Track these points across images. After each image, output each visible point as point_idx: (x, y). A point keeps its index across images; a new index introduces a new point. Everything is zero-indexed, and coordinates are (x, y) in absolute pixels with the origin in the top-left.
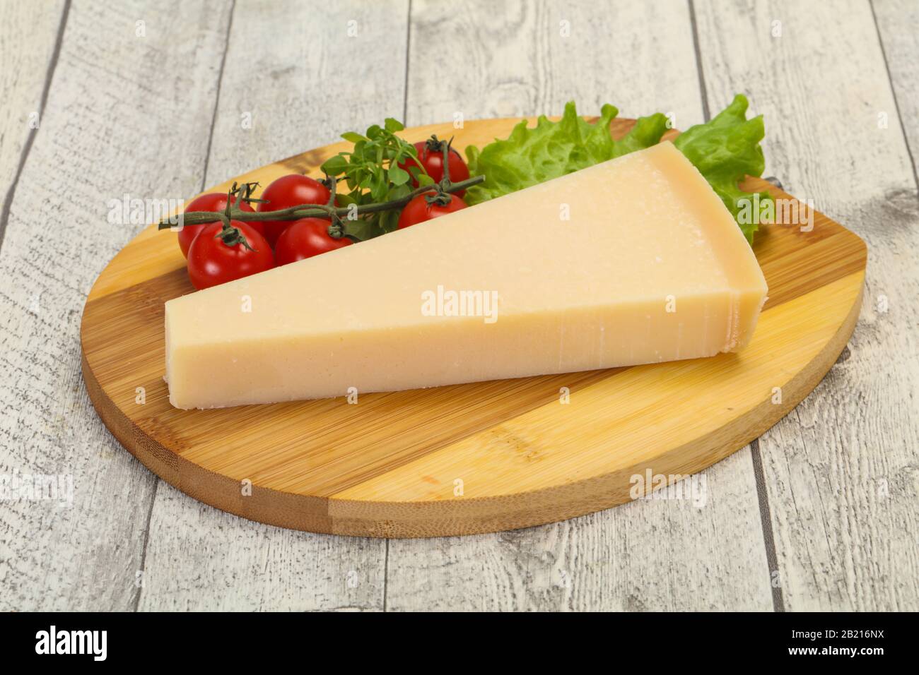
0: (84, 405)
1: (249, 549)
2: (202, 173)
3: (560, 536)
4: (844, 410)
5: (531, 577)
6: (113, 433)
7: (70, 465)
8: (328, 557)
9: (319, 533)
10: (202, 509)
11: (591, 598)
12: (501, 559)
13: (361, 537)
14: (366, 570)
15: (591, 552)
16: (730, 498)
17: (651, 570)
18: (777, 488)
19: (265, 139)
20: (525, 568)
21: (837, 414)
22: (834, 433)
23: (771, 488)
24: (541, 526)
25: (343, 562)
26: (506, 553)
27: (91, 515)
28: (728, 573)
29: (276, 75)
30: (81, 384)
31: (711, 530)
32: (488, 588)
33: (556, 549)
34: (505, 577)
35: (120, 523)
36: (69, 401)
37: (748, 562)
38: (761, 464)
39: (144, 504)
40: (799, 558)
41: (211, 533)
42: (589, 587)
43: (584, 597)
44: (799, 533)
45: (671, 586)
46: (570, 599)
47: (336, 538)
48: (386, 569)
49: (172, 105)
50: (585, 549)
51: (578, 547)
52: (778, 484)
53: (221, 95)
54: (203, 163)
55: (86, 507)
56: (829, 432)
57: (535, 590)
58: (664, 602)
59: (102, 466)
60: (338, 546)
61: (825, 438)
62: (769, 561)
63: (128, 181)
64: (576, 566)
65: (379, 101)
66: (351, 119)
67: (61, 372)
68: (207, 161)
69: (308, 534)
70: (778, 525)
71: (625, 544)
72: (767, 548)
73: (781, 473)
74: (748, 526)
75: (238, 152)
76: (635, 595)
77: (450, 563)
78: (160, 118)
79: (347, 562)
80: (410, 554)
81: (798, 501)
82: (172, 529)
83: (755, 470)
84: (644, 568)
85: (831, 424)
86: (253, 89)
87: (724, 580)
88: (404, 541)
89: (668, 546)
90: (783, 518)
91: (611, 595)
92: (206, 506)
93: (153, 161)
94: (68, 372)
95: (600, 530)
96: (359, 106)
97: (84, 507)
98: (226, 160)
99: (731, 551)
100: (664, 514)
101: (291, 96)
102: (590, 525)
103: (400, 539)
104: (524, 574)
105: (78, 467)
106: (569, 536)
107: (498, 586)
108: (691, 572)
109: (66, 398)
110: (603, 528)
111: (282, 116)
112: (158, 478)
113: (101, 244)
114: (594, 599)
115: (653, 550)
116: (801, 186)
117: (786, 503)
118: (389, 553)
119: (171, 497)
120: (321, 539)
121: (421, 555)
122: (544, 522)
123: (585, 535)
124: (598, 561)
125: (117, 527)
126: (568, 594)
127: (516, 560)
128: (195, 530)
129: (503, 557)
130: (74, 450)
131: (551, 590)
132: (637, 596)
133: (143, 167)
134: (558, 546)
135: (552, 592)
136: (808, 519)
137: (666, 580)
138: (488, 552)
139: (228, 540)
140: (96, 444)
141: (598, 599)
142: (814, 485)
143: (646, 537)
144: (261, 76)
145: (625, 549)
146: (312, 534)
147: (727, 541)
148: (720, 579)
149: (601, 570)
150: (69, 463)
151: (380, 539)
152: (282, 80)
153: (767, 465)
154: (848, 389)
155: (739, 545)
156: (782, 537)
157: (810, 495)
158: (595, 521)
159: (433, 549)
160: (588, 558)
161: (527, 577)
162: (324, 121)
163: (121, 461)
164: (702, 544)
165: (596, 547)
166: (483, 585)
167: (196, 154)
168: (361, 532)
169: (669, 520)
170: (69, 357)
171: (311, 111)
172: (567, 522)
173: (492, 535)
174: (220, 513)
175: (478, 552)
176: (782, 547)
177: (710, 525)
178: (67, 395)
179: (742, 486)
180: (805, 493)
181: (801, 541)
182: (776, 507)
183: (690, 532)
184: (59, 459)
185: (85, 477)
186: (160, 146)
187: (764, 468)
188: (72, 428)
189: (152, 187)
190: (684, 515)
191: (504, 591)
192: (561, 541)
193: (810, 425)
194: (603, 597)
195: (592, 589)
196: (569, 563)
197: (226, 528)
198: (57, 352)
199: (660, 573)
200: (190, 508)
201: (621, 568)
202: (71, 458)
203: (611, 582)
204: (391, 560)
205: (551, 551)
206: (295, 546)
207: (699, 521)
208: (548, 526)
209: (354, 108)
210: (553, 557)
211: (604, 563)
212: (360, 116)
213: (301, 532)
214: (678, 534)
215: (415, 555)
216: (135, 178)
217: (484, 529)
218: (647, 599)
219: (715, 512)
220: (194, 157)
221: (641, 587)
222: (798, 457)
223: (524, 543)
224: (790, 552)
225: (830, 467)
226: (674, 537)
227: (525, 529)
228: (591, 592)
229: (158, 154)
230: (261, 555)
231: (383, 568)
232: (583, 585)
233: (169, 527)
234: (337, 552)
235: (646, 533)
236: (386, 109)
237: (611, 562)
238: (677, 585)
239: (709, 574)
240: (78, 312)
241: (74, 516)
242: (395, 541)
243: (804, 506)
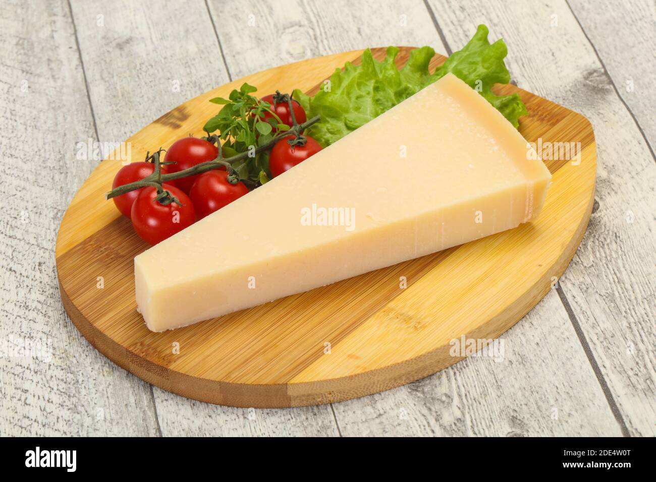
0: (76, 337)
1: (236, 429)
2: (95, 136)
3: (449, 380)
4: (609, 248)
5: (439, 415)
6: (106, 355)
7: (85, 387)
8: (294, 425)
9: (282, 408)
10: (192, 405)
11: (486, 424)
12: (415, 405)
13: (312, 406)
14: (325, 431)
15: (474, 388)
16: (554, 330)
17: (519, 394)
18: (584, 316)
19: (132, 100)
20: (433, 409)
21: (605, 253)
22: (608, 268)
23: (579, 318)
24: (433, 375)
25: (306, 428)
26: (416, 399)
27: (114, 424)
28: (571, 387)
29: (120, 46)
30: (68, 320)
31: (549, 357)
32: (413, 429)
33: (450, 390)
34: (422, 418)
35: (137, 426)
36: (65, 336)
37: (582, 377)
38: (567, 300)
39: (149, 408)
40: (615, 367)
41: (204, 421)
42: (481, 416)
43: (481, 424)
44: (609, 349)
45: (536, 404)
46: (472, 427)
47: (295, 409)
48: (338, 428)
49: (51, 83)
50: (470, 386)
51: (464, 386)
52: (583, 313)
53: (85, 69)
54: (93, 127)
55: (108, 417)
56: (604, 267)
57: (446, 425)
58: (536, 417)
59: (108, 384)
60: (298, 416)
61: (603, 272)
62: (596, 373)
63: (43, 150)
64: (467, 401)
65: (203, 56)
66: (188, 74)
67: (50, 314)
68: (95, 125)
69: (274, 410)
70: (593, 345)
71: (495, 378)
72: (591, 363)
73: (582, 305)
74: (573, 350)
75: (115, 114)
76: (515, 416)
77: (380, 415)
78: (47, 95)
79: (309, 427)
80: (350, 413)
81: (601, 323)
82: (176, 424)
83: (564, 305)
84: (514, 394)
85: (604, 262)
86: (108, 60)
87: (570, 393)
88: (343, 403)
89: (524, 374)
90: (595, 338)
91: (498, 419)
92: (193, 401)
93: (56, 131)
94: (55, 312)
95: (475, 371)
96: (190, 63)
97: (107, 418)
98: (109, 122)
99: (568, 370)
100: (514, 350)
101: (138, 62)
102: (467, 368)
103: (339, 402)
104: (434, 414)
105: (91, 387)
106: (456, 379)
107: (419, 426)
108: (546, 391)
109: (61, 333)
110: (476, 369)
111: (137, 79)
112: (151, 386)
113: (42, 205)
114: (488, 424)
115: (516, 379)
116: (523, 78)
117: (593, 327)
118: (336, 414)
119: (166, 399)
120: (284, 412)
121: (359, 412)
122: (435, 372)
123: (466, 377)
124: (481, 394)
125: (136, 429)
126: (469, 423)
127: (425, 404)
128: (193, 422)
129: (416, 403)
130: (82, 374)
131: (456, 422)
132: (517, 416)
133: (50, 138)
134: (450, 387)
135: (458, 424)
136: (612, 337)
137: (532, 400)
138: (404, 401)
139: (219, 425)
140: (97, 367)
141: (491, 423)
142: (608, 310)
143: (507, 370)
144: (111, 50)
145: (496, 381)
146: (277, 410)
147: (563, 363)
148: (568, 393)
149: (486, 401)
150: (83, 385)
151: (326, 405)
152: (126, 50)
153: (572, 300)
154: (606, 232)
155: (572, 365)
156: (599, 353)
157: (607, 318)
158: (469, 364)
159: (365, 406)
160: (473, 393)
161: (437, 415)
162: (169, 79)
163: (121, 378)
164: (547, 368)
165: (476, 384)
166: (409, 428)
167: (85, 121)
168: (312, 402)
169: (519, 355)
170: (50, 301)
171: (156, 71)
172: (450, 368)
173: (402, 387)
174: (206, 405)
175: (397, 402)
176: (601, 361)
177: (548, 353)
178: (61, 332)
179: (560, 320)
180: (603, 317)
181: (612, 354)
182: (588, 332)
183: (536, 361)
184: (74, 384)
185: (98, 394)
186: (56, 119)
187: (570, 302)
188: (75, 357)
189: (62, 152)
190: (527, 348)
191: (425, 429)
192: (451, 384)
193: (590, 265)
194: (494, 422)
195: (484, 416)
196: (462, 399)
197: (213, 416)
198: (42, 298)
199: (526, 396)
200: (183, 405)
201: (499, 397)
202: (83, 381)
203: (495, 409)
204: (339, 420)
205: (447, 393)
206: (268, 420)
207: (539, 351)
208: (438, 374)
209: (187, 65)
210: (449, 397)
211: (485, 395)
212: (194, 71)
213: (269, 410)
214: (529, 364)
215: (354, 412)
216: (47, 147)
217: (396, 385)
218: (524, 417)
219: (548, 343)
220: (84, 123)
221: (517, 409)
222: (590, 290)
223: (426, 390)
224: (608, 363)
225: (614, 294)
226: (526, 367)
227: (423, 379)
228: (484, 419)
229: (57, 125)
230: (246, 432)
231: (336, 426)
232: (477, 414)
233: (174, 423)
234: (299, 420)
235: (507, 367)
236: (210, 62)
237: (490, 393)
238: (540, 403)
239: (559, 391)
240: (44, 263)
241: (102, 426)
242: (337, 404)
243: (606, 327)
